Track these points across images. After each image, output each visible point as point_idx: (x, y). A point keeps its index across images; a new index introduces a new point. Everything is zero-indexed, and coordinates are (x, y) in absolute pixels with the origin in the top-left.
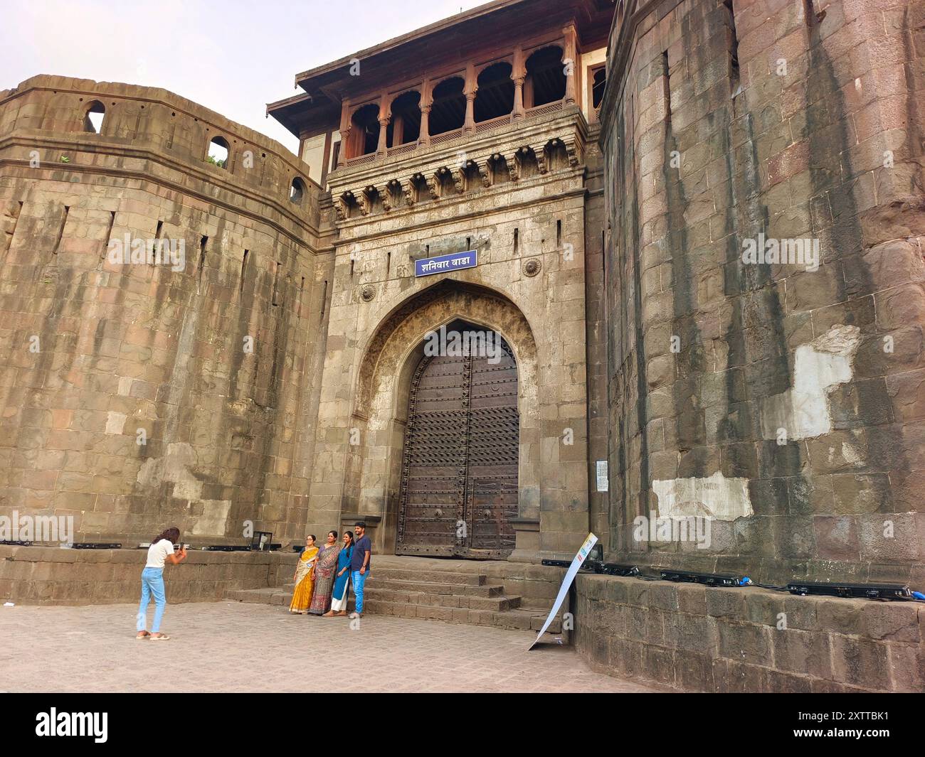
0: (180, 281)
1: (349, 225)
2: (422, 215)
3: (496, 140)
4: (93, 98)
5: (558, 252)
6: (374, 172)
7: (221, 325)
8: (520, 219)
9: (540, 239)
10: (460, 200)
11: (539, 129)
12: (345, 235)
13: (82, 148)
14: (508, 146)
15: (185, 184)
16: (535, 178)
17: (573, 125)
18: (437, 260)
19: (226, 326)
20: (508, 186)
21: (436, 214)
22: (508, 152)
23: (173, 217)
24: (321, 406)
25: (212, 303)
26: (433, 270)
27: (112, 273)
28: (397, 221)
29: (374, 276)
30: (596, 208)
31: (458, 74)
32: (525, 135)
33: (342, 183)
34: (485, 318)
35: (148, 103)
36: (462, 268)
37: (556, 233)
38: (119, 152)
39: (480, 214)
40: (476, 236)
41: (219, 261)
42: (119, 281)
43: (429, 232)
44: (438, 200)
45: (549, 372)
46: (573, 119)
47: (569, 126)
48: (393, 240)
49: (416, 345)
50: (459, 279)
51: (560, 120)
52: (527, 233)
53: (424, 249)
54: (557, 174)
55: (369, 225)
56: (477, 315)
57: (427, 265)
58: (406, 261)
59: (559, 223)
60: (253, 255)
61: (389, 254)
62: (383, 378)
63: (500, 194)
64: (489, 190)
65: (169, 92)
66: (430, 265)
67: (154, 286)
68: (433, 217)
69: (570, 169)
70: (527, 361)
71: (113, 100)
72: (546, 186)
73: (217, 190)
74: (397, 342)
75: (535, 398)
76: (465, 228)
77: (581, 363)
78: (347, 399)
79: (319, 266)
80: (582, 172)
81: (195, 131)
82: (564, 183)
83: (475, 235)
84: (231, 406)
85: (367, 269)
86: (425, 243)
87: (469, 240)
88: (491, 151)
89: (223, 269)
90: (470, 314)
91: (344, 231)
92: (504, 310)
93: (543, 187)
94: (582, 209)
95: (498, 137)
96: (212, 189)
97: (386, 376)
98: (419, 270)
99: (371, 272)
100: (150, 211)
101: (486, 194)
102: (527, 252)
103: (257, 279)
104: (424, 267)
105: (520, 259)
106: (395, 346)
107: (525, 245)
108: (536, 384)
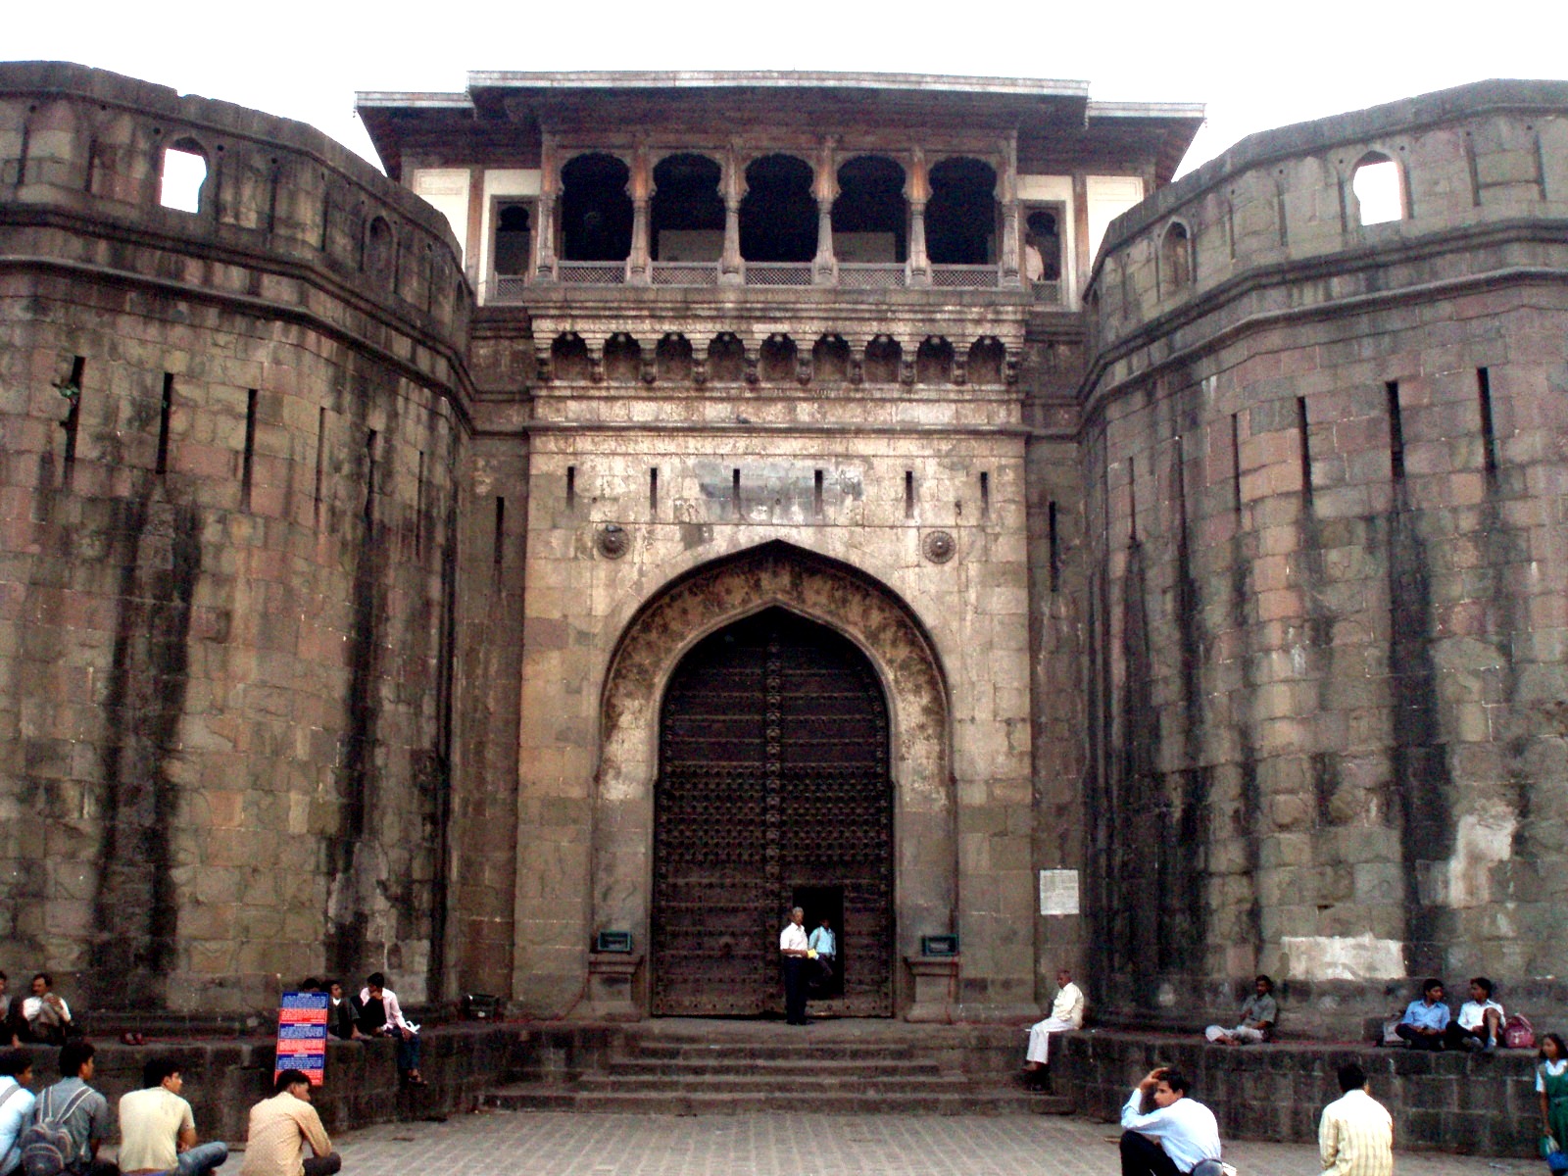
1: (556, 394)
2: (720, 406)
3: (886, 310)
4: (182, 131)
5: (983, 529)
6: (633, 308)
8: (916, 457)
9: (951, 498)
10: (801, 395)
11: (966, 312)
12: (545, 413)
14: (907, 327)
16: (943, 388)
17: (1020, 321)
20: (894, 390)
22: (907, 338)
23: (335, 397)
24: (523, 756)
28: (668, 407)
29: (625, 509)
30: (1037, 461)
31: (801, 154)
32: (938, 316)
33: (558, 312)
34: (830, 612)
35: (281, 152)
37: (979, 494)
38: (247, 260)
39: (842, 432)
40: (834, 469)
43: (738, 444)
44: (757, 385)
45: (973, 731)
46: (1022, 313)
47: (1014, 321)
48: (662, 445)
49: (692, 645)
51: (1001, 309)
52: (928, 483)
53: (729, 476)
54: (979, 390)
55: (602, 403)
56: (815, 604)
58: (692, 491)
59: (984, 477)
60: (428, 461)
61: (654, 473)
62: (628, 702)
63: (878, 400)
64: (857, 390)
68: (745, 416)
69: (1003, 388)
70: (911, 698)
72: (959, 405)
74: (654, 636)
75: (924, 761)
76: (812, 451)
77: (1023, 720)
79: (481, 463)
80: (1022, 396)
82: (990, 408)
83: (832, 468)
86: (733, 464)
87: (819, 475)
88: (876, 328)
90: (801, 599)
91: (546, 404)
92: (867, 602)
93: (953, 406)
94: (1021, 461)
95: (891, 307)
96: (378, 330)
97: (634, 699)
99: (615, 500)
100: (310, 389)
101: (852, 395)
102: (931, 518)
105: (918, 528)
106: (649, 644)
107: (927, 506)
108: (928, 738)
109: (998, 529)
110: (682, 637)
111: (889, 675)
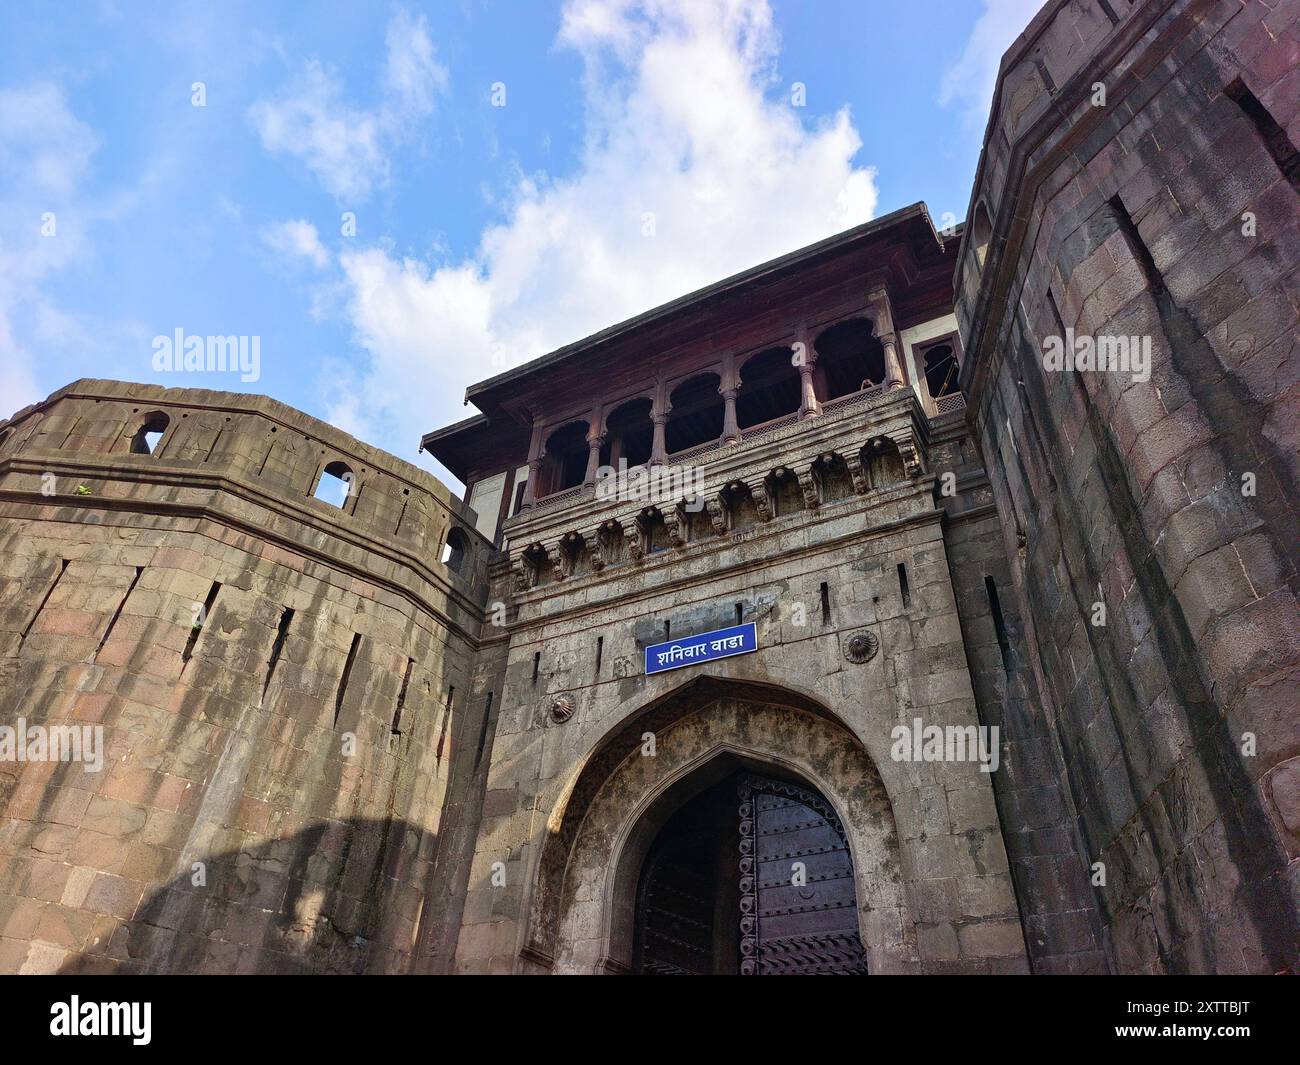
0: (230, 683)
1: (534, 598)
2: (656, 573)
3: (777, 447)
4: (153, 408)
5: (907, 617)
6: (579, 510)
7: (292, 765)
8: (831, 567)
9: (869, 595)
10: (721, 545)
11: (848, 424)
12: (527, 614)
13: (116, 474)
14: (799, 455)
15: (272, 526)
16: (849, 501)
17: (907, 413)
18: (684, 644)
19: (302, 767)
20: (803, 517)
21: (681, 570)
22: (800, 463)
23: (241, 576)
24: (463, 933)
25: (283, 724)
26: (677, 661)
27: (110, 667)
28: (615, 585)
29: (573, 678)
30: (965, 541)
31: (709, 369)
32: (825, 436)
33: (526, 531)
34: (777, 748)
35: (238, 415)
36: (728, 655)
37: (898, 585)
38: (174, 479)
39: (757, 564)
40: (752, 599)
41: (307, 650)
42: (117, 682)
43: (670, 599)
44: (683, 548)
45: (924, 851)
46: (905, 405)
47: (900, 416)
48: (606, 617)
49: (647, 805)
50: (726, 675)
51: (883, 409)
52: (844, 589)
53: (661, 627)
54: (886, 493)
55: (566, 596)
56: (760, 743)
57: (667, 654)
58: (629, 649)
59: (901, 569)
60: (368, 643)
61: (601, 640)
62: (586, 872)
63: (789, 531)
64: (769, 527)
65: (273, 401)
66: (672, 652)
67: (181, 691)
68: (677, 575)
69: (909, 483)
70: (869, 829)
71: (185, 411)
72: (869, 513)
73: (322, 538)
74: (613, 800)
75: (895, 910)
76: (732, 588)
77: (991, 830)
78: (513, 917)
79: (481, 668)
80: (931, 485)
81: (302, 452)
82: (900, 506)
83: (750, 598)
84: (282, 933)
85: (562, 667)
86: (663, 616)
87: (739, 607)
88: (770, 464)
89: (311, 665)
90: (747, 740)
91: (526, 607)
92: (812, 731)
93: (864, 515)
94: (940, 543)
95: (782, 442)
96: (315, 535)
97: (593, 867)
98: (652, 662)
99: (567, 671)
100: (203, 566)
101: (765, 532)
102: (849, 621)
103: (370, 684)
104: (662, 657)
105: (837, 633)
106: (608, 808)
107: (844, 610)
108: (895, 879)
109: (923, 614)
110: (637, 796)
111: (842, 806)
